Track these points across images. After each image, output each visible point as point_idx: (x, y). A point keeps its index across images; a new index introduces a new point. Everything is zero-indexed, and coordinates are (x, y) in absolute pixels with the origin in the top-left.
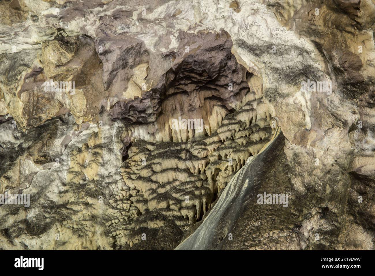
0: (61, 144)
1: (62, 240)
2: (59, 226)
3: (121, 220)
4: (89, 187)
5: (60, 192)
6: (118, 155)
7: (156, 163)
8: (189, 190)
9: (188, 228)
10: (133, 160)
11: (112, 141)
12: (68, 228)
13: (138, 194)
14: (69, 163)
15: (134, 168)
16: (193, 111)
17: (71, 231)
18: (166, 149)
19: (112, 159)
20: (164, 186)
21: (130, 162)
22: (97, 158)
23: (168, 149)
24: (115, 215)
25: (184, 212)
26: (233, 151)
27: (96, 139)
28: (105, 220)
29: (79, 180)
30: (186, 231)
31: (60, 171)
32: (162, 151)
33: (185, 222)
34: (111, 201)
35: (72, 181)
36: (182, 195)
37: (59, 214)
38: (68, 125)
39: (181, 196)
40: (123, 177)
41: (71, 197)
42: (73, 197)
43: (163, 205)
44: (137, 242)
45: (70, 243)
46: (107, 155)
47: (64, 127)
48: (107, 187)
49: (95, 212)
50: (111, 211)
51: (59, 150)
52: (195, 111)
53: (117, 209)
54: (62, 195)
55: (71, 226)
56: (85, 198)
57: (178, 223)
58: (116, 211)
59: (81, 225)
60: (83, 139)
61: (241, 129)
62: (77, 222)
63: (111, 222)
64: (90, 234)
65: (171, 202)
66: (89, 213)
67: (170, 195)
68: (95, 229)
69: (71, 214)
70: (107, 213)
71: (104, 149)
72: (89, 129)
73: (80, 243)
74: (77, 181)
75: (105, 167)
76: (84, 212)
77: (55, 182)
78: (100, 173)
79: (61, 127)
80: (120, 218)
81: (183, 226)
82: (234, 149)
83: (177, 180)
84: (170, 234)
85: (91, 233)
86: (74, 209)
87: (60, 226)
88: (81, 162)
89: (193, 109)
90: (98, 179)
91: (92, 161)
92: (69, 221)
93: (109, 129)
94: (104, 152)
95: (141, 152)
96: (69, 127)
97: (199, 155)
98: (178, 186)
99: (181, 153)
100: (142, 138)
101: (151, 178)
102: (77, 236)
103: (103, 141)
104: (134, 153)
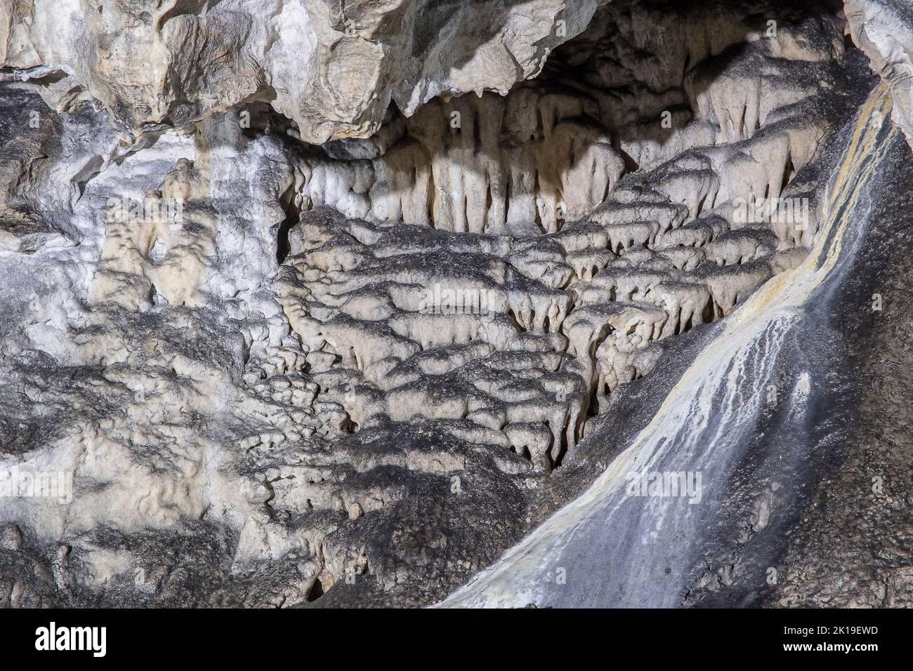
0: (73, 180)
1: (95, 475)
2: (89, 434)
3: (294, 438)
4: (171, 324)
5: (74, 330)
6: (264, 242)
7: (405, 285)
8: (524, 376)
9: (534, 485)
10: (311, 263)
11: (246, 197)
12: (118, 441)
13: (336, 366)
14: (101, 242)
15: (318, 289)
16: (511, 147)
17: (126, 451)
18: (433, 246)
19: (249, 253)
20: (441, 353)
21: (300, 269)
22: (200, 242)
23: (438, 247)
24: (267, 420)
25: (519, 439)
26: (661, 283)
27: (192, 183)
28: (233, 430)
29: (137, 301)
30: (530, 491)
31: (71, 262)
32: (417, 250)
33: (524, 467)
34: (251, 378)
35: (114, 299)
36: (505, 388)
37: (84, 396)
38: (93, 125)
39: (501, 389)
40: (286, 310)
41: (114, 350)
42: (124, 350)
43: (451, 409)
44: (378, 506)
45: (122, 488)
46: (231, 237)
47: (81, 127)
48: (236, 333)
49: (200, 404)
50: (251, 408)
51: (65, 196)
52: (520, 150)
53: (272, 402)
54: (82, 338)
55: (126, 436)
56: (168, 358)
57: (506, 467)
58: (274, 408)
59: (159, 438)
60: (139, 176)
61: (675, 224)
62: (143, 426)
63: (257, 439)
64: (188, 468)
65: (475, 405)
66: (183, 404)
67: (468, 383)
68: (201, 453)
69: (122, 401)
70: (237, 412)
71: (220, 217)
72: (160, 149)
73: (155, 491)
74: (132, 302)
75: (225, 273)
76: (168, 398)
77: (57, 294)
78: (204, 288)
79: (73, 127)
80: (286, 431)
81: (521, 476)
82: (665, 278)
83: (481, 342)
84: (490, 494)
85: (191, 464)
86: (129, 386)
87: (93, 433)
88: (143, 246)
89: (512, 143)
90: (201, 305)
91: (183, 247)
92: (118, 421)
93: (234, 159)
94: (220, 227)
95: (339, 244)
96: (99, 131)
97: (548, 281)
98: (486, 360)
99: (488, 267)
100: (329, 201)
101: (390, 324)
102: (146, 470)
103: (213, 192)
104: (314, 242)
